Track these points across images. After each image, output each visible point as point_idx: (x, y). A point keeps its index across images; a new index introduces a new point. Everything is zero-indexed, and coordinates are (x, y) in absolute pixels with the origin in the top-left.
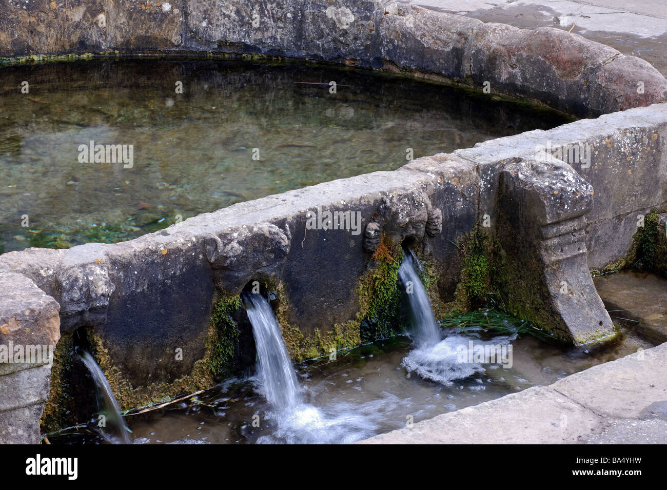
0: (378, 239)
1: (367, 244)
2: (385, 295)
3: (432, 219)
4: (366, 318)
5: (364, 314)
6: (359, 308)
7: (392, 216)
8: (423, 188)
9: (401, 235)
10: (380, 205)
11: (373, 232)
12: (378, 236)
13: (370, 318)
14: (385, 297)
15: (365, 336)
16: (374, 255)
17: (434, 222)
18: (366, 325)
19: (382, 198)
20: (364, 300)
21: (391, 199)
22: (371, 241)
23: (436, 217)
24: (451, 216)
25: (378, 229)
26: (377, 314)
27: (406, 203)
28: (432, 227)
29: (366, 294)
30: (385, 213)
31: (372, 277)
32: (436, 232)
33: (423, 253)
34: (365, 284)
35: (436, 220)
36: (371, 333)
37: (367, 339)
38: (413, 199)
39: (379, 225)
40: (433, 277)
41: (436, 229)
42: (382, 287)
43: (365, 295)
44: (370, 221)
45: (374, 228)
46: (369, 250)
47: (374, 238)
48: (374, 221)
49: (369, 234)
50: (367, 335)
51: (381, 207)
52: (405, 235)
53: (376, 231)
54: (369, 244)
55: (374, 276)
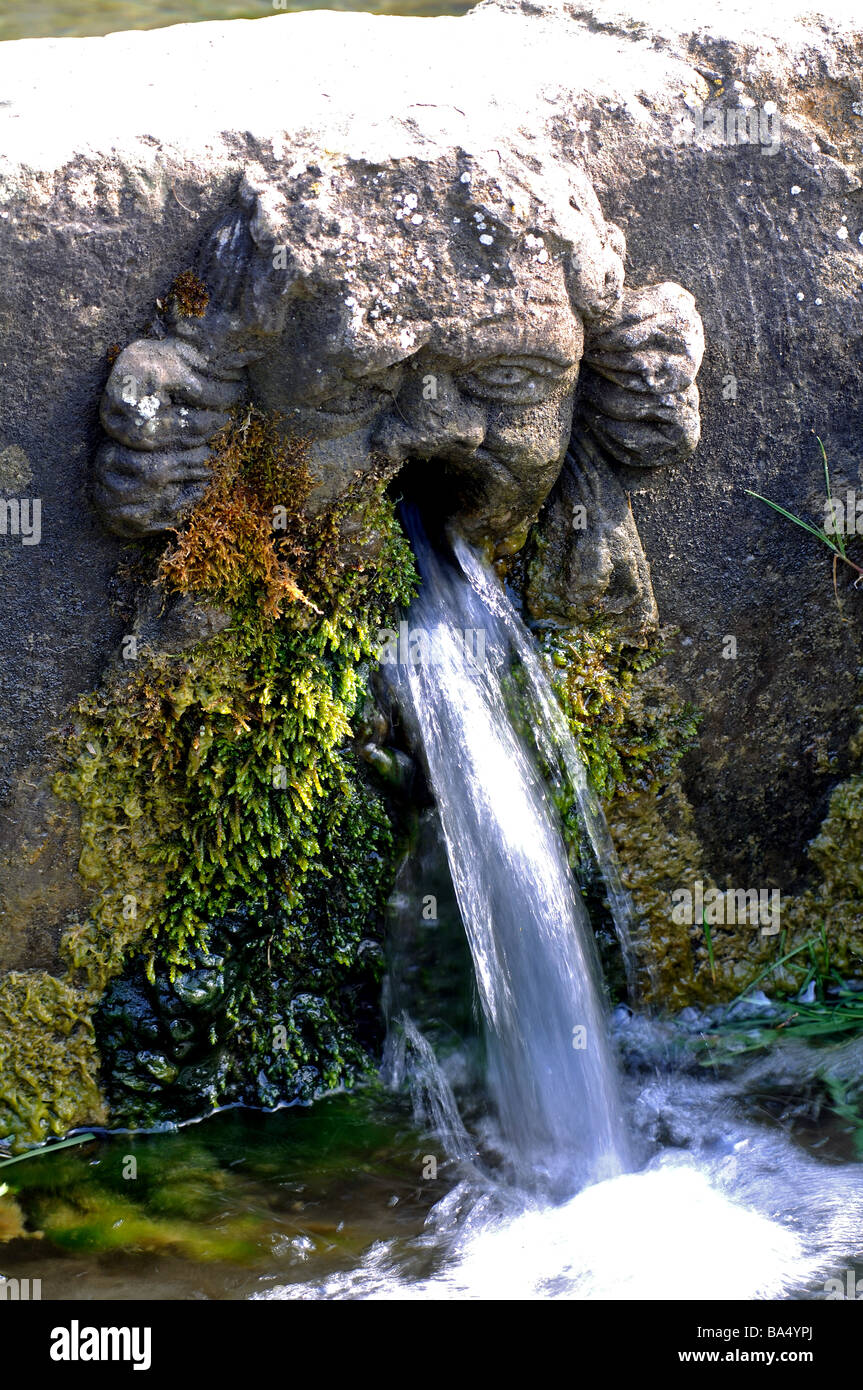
0: (199, 455)
1: (111, 480)
2: (266, 826)
3: (624, 350)
4: (133, 966)
5: (120, 941)
6: (86, 900)
7: (298, 306)
8: (563, 136)
9: (373, 443)
10: (212, 221)
11: (148, 407)
12: (193, 431)
13: (162, 968)
14: (267, 841)
15: (132, 1083)
16: (167, 560)
17: (639, 373)
18: (137, 1008)
19: (238, 179)
20: (118, 845)
21: (296, 193)
22: (143, 461)
23: (657, 342)
24: (778, 344)
25: (194, 382)
26: (216, 947)
27: (406, 230)
28: (620, 406)
29: (133, 809)
30: (244, 280)
31: (168, 707)
32: (652, 437)
33: (564, 572)
34: (124, 744)
35: (651, 360)
36: (171, 1060)
37: (144, 1096)
38: (460, 201)
39: (200, 361)
40: (650, 733)
41: (653, 423)
42: (242, 776)
43: (122, 817)
44: (144, 332)
45: (162, 377)
46: (129, 524)
47: (162, 449)
48: (170, 331)
49: (126, 413)
50: (141, 1071)
51: (224, 237)
52: (397, 439)
53: (177, 397)
54: (124, 486)
55: (184, 698)
